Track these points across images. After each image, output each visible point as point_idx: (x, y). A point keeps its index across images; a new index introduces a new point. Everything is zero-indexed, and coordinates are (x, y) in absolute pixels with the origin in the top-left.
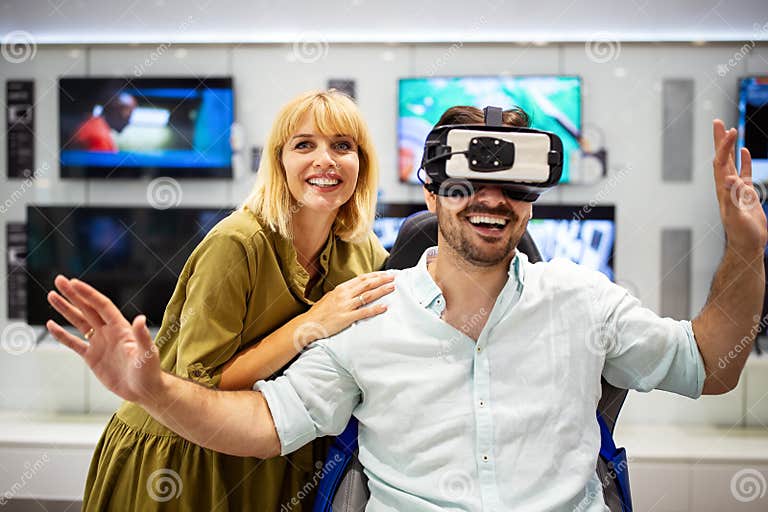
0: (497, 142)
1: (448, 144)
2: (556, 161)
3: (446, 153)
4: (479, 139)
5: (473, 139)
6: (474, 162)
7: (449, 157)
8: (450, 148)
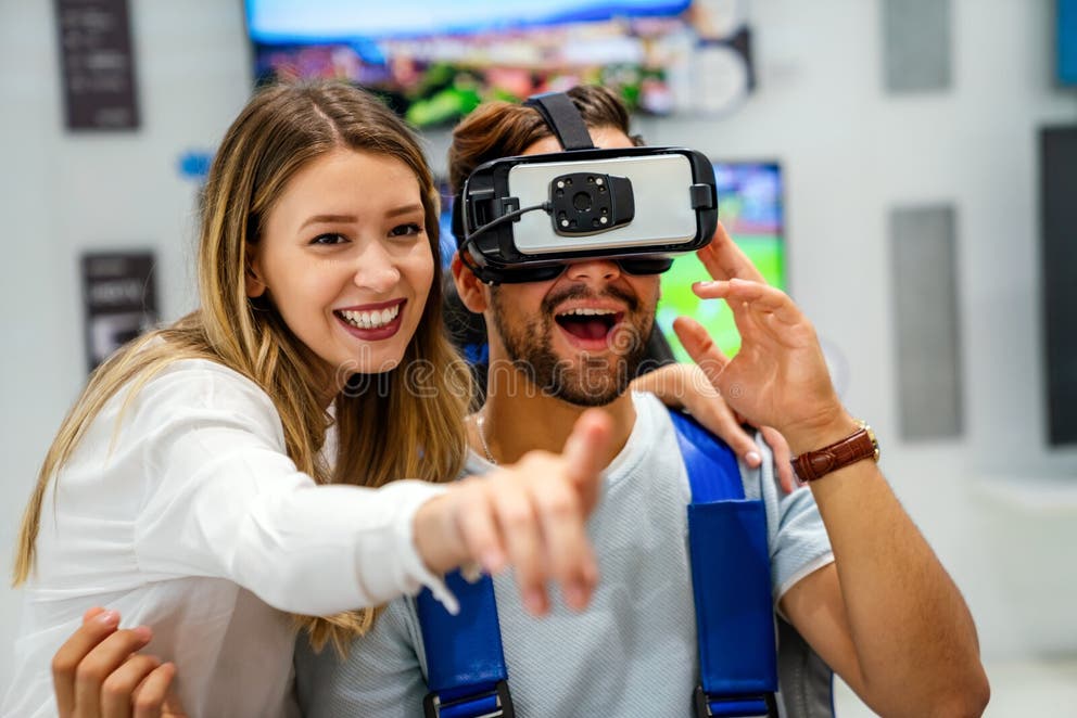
0: (599, 182)
1: (513, 195)
2: (705, 203)
3: (510, 211)
4: (567, 178)
5: (556, 181)
6: (565, 223)
7: (517, 218)
8: (516, 202)
